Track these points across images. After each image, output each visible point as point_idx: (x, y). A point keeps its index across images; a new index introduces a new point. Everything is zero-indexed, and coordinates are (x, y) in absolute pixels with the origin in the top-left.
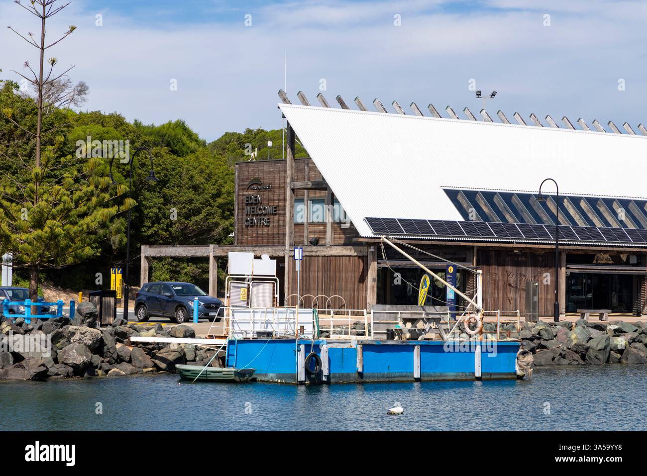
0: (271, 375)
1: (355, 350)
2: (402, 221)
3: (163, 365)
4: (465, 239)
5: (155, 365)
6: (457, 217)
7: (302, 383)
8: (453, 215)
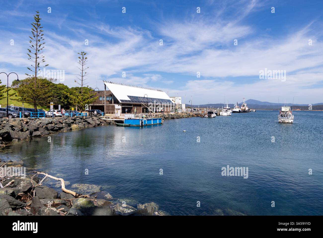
0: (134, 125)
1: (146, 120)
2: (124, 100)
3: (108, 123)
4: (131, 103)
5: (107, 123)
6: (130, 100)
7: (140, 126)
8: (129, 99)
